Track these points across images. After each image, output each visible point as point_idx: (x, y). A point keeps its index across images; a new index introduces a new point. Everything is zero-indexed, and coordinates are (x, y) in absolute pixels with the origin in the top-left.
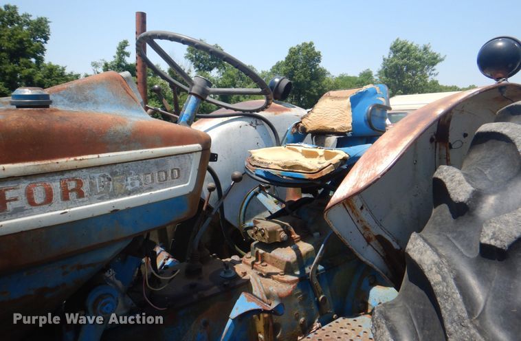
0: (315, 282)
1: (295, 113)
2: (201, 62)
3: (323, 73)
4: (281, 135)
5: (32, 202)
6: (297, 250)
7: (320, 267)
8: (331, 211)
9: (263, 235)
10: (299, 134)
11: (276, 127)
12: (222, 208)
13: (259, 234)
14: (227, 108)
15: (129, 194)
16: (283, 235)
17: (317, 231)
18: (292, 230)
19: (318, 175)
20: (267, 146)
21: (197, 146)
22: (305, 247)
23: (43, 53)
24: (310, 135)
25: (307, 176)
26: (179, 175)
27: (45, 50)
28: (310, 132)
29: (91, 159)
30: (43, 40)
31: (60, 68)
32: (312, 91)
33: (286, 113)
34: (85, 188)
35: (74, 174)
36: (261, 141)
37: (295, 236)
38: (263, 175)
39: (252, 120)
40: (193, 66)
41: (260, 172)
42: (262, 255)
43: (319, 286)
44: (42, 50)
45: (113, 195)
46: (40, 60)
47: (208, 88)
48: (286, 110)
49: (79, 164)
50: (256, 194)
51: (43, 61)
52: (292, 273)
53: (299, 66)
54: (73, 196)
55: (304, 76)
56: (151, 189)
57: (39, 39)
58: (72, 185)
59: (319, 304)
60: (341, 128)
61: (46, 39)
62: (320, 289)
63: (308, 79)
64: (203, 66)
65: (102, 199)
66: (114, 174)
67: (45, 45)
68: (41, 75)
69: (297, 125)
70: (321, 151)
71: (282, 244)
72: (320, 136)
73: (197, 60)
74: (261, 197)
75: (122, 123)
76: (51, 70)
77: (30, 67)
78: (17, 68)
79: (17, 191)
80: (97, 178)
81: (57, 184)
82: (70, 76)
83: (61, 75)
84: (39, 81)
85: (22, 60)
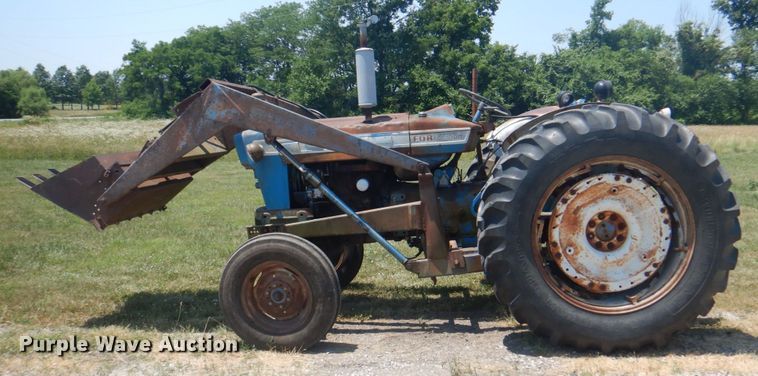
2: (744, 12)
5: (421, 141)
15: (444, 141)
23: (489, 30)
26: (461, 137)
27: (492, 25)
29: (434, 130)
30: (490, 11)
31: (510, 49)
34: (433, 138)
40: (727, 20)
44: (488, 26)
45: (440, 141)
46: (485, 40)
51: (488, 40)
54: (430, 139)
56: (451, 140)
57: (485, 11)
61: (494, 8)
64: (750, 18)
65: (437, 141)
66: (441, 135)
67: (492, 18)
68: (485, 61)
73: (737, 8)
76: (499, 52)
77: (472, 52)
78: (459, 53)
79: (418, 137)
80: (436, 135)
81: (426, 136)
82: (522, 58)
83: (511, 58)
84: (483, 69)
85: (466, 43)
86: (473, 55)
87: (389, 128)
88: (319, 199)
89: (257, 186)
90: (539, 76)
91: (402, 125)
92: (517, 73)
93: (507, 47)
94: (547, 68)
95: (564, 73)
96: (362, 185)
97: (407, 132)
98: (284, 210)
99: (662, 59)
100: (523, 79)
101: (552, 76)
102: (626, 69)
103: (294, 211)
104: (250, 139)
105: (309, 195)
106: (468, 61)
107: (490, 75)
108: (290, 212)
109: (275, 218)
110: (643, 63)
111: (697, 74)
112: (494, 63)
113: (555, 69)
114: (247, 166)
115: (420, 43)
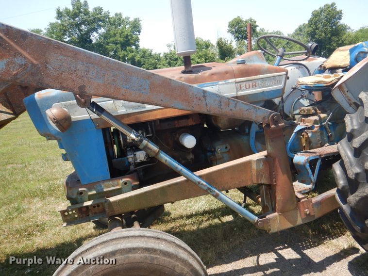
0: (327, 128)
1: (320, 60)
2: (239, 34)
3: (344, 28)
4: (312, 72)
5: (246, 88)
6: (319, 116)
7: (329, 123)
8: (335, 90)
9: (304, 111)
10: (322, 70)
11: (309, 68)
12: (283, 107)
13: (303, 111)
14: (289, 60)
15: (267, 87)
16: (313, 111)
17: (328, 110)
18: (317, 109)
19: (331, 84)
20: (305, 76)
21: (285, 73)
22: (323, 116)
23: (138, 42)
24: (328, 70)
25: (325, 85)
26: (279, 82)
27: (139, 39)
28: (328, 69)
29: (258, 77)
30: (138, 33)
31: (150, 51)
32: (332, 45)
33: (314, 61)
34: (257, 85)
35: (254, 81)
36: (302, 75)
37: (319, 112)
38: (305, 87)
39: (297, 66)
40: (233, 37)
41: (303, 87)
42: (304, 120)
43: (329, 129)
44: (137, 40)
45: (263, 87)
46: (137, 47)
47: (285, 53)
48: (314, 59)
49: (255, 78)
50: (299, 99)
51: (139, 47)
52: (317, 124)
53: (320, 26)
54: (254, 86)
55: (325, 34)
56: (272, 86)
57: (135, 33)
58: (254, 84)
59: (329, 137)
60: (344, 65)
61: (139, 32)
62: (329, 131)
63: (329, 35)
64: (241, 36)
65: (260, 88)
66: (263, 81)
67: (139, 36)
68: (139, 56)
69: (321, 66)
70: (332, 75)
71: (313, 115)
72: (333, 70)
73: (236, 32)
74: (301, 101)
75: (264, 66)
76: (144, 52)
77: (133, 52)
78: (126, 53)
79: (243, 85)
80: (259, 82)
81: (251, 83)
82: (155, 55)
83: (150, 55)
84: (138, 60)
85: (128, 48)
86: (133, 54)
87: (215, 77)
88: (142, 163)
89: (65, 158)
90: (164, 62)
91: (226, 72)
92: (153, 62)
93: (149, 49)
94: (167, 59)
95: (174, 60)
96: (189, 141)
97: (233, 80)
98: (104, 181)
99: (213, 53)
100: (157, 64)
101: (169, 62)
102: (199, 58)
103: (116, 182)
104: (49, 102)
105: (130, 160)
106: (131, 57)
107: (142, 63)
108: (111, 183)
109: (94, 192)
110: (205, 55)
111: (226, 59)
112: (143, 57)
113: (170, 59)
114: (49, 137)
115: (107, 48)
